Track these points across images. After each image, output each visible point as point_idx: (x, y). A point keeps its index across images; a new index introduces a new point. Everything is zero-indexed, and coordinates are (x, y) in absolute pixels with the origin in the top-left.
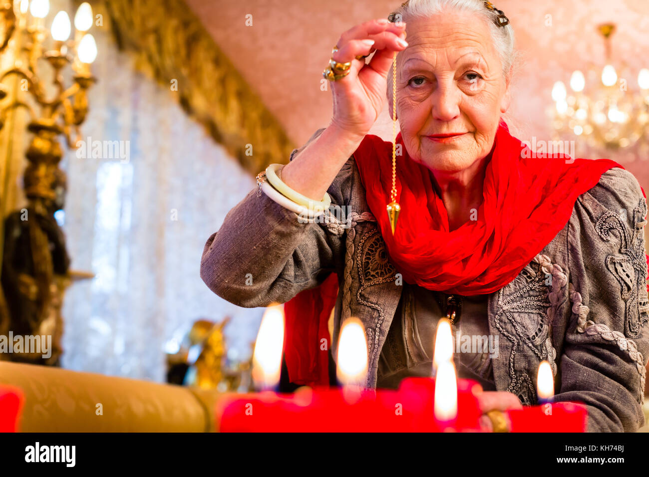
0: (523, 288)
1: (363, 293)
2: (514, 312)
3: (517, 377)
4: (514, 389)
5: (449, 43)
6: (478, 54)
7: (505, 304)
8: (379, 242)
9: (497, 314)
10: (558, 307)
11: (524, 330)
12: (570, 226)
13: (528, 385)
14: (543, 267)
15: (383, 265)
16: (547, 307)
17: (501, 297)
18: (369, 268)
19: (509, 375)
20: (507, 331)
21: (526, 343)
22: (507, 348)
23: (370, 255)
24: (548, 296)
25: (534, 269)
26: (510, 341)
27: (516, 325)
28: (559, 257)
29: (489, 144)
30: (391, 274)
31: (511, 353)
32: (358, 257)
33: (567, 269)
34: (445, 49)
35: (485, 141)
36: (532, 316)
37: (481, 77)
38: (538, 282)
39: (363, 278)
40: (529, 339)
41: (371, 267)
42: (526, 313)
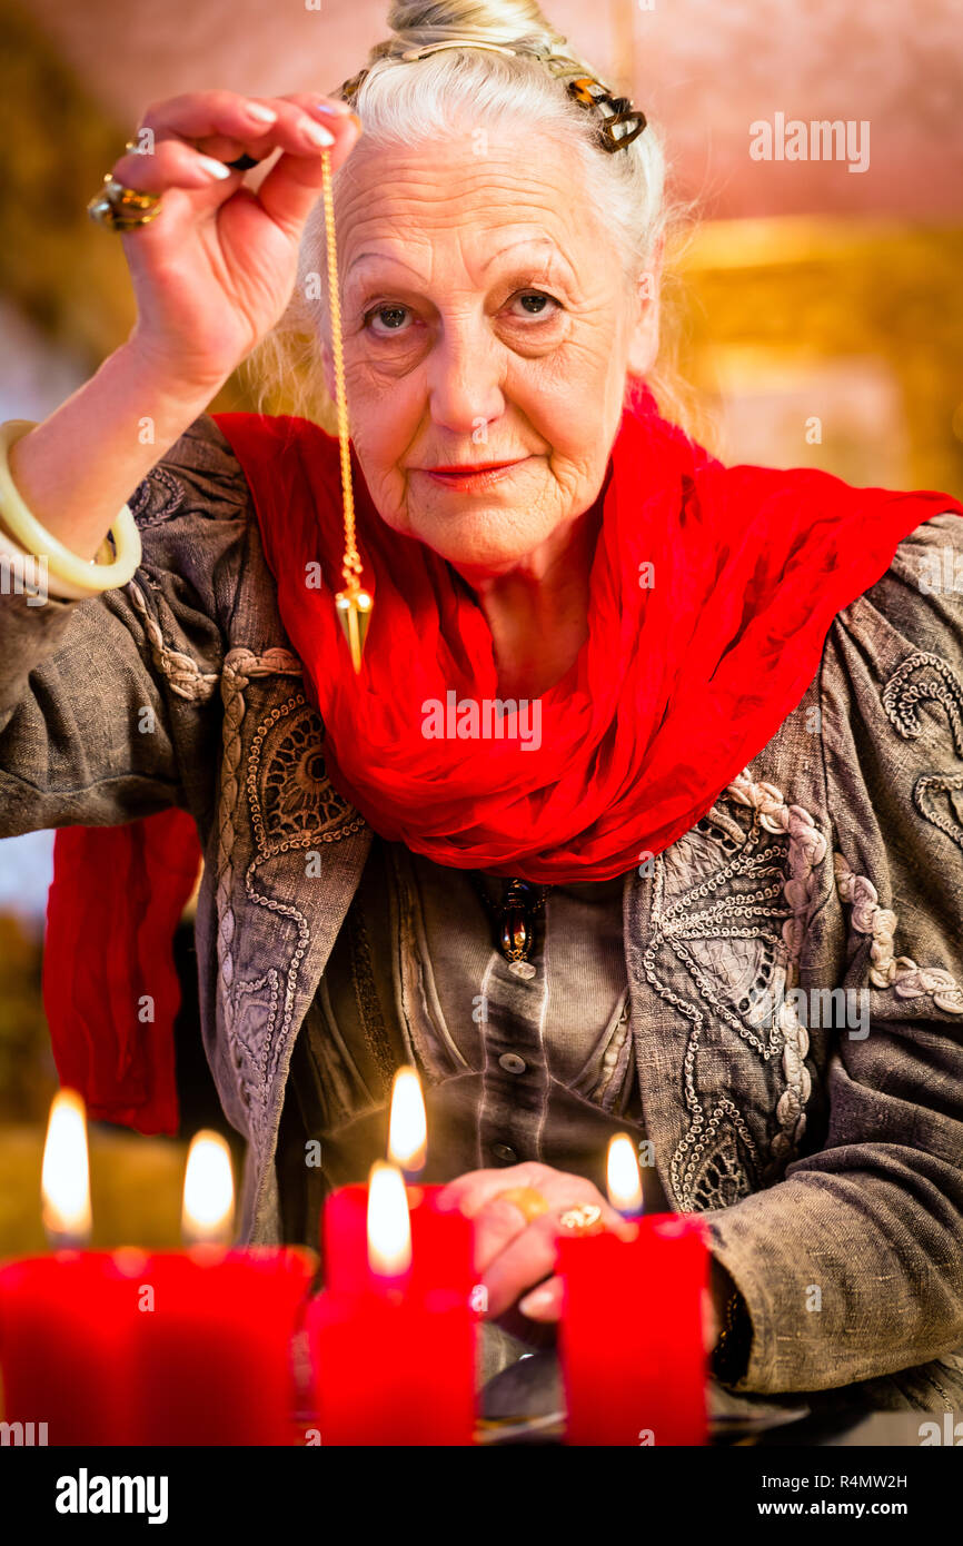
0: (715, 873)
1: (260, 872)
2: (694, 939)
3: (705, 1110)
4: (698, 1141)
5: (468, 215)
6: (546, 242)
7: (670, 919)
8: (307, 732)
9: (648, 947)
10: (809, 917)
11: (720, 985)
12: (824, 697)
13: (737, 1128)
14: (762, 816)
15: (315, 797)
16: (782, 920)
17: (658, 900)
18: (278, 806)
19: (685, 1107)
20: (676, 992)
21: (724, 1021)
22: (675, 1036)
23: (281, 768)
24: (782, 890)
25: (739, 821)
26: (684, 1016)
27: (699, 974)
28: (803, 787)
29: (592, 482)
30: (338, 819)
31: (687, 1050)
32: (249, 774)
33: (825, 817)
34: (456, 229)
35: (579, 475)
36: (740, 945)
37: (558, 304)
38: (753, 855)
39: (262, 832)
40: (732, 1008)
41: (282, 804)
42: (725, 939)
